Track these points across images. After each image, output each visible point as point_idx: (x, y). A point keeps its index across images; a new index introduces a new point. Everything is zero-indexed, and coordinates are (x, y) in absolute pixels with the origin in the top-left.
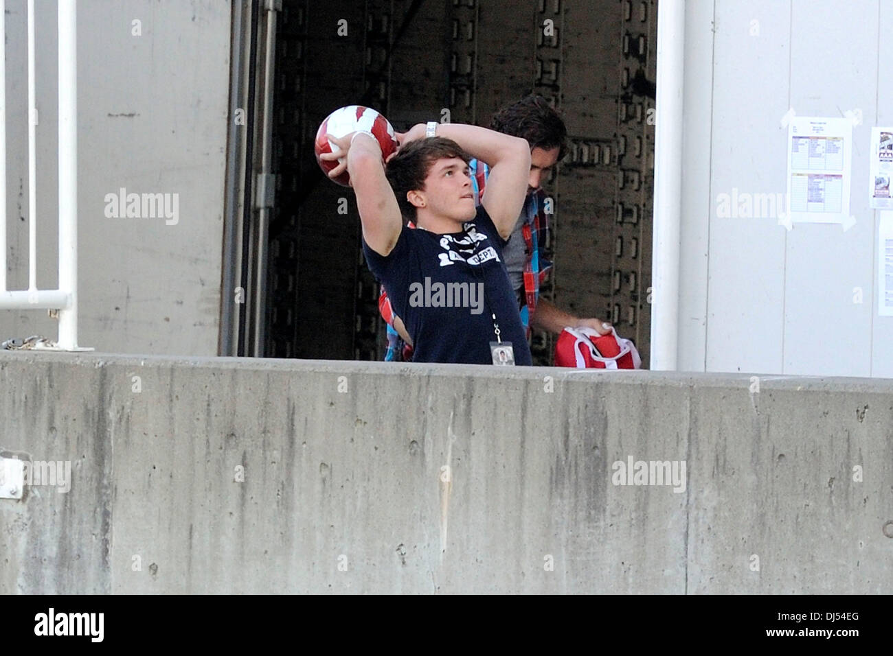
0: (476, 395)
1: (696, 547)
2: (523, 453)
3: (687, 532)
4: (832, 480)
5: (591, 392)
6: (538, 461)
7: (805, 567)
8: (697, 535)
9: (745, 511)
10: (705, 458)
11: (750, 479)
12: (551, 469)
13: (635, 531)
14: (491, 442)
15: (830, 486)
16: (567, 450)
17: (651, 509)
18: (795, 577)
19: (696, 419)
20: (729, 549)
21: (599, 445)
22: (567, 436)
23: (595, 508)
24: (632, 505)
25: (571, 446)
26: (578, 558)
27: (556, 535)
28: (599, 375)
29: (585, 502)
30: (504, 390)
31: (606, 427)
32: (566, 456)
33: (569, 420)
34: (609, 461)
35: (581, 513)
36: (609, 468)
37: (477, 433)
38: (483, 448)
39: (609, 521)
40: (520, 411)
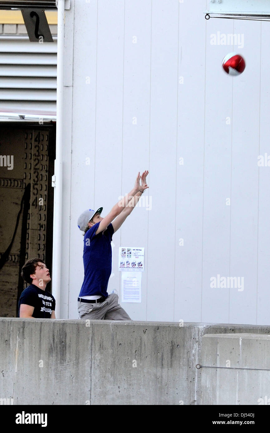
0: (26, 326)
1: (94, 371)
2: (40, 343)
3: (91, 366)
4: (136, 351)
5: (61, 326)
6: (45, 346)
7: (128, 376)
8: (94, 368)
9: (109, 360)
10: (96, 345)
11: (110, 351)
12: (49, 349)
13: (75, 367)
14: (30, 340)
15: (135, 353)
16: (54, 343)
17: (80, 360)
18: (125, 379)
19: (94, 334)
20: (104, 371)
21: (64, 341)
22: (54, 339)
23: (63, 360)
24: (74, 359)
25: (55, 341)
26: (57, 374)
27: (51, 368)
28: (64, 321)
29: (60, 358)
30: (34, 325)
31: (66, 336)
32: (54, 344)
33: (55, 334)
34: (67, 346)
35: (58, 361)
36: (67, 348)
37: (26, 338)
38: (28, 342)
39: (67, 364)
40: (39, 331)
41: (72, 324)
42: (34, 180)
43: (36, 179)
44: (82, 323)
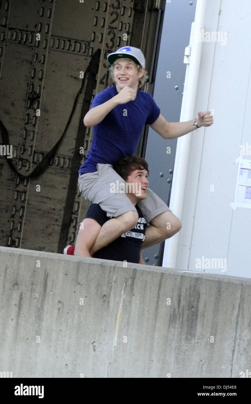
0: (137, 277)
1: (237, 357)
2: (158, 306)
3: (234, 350)
5: (193, 282)
6: (164, 311)
8: (239, 352)
10: (246, 317)
12: (171, 315)
14: (142, 299)
16: (179, 307)
17: (218, 338)
19: (243, 299)
21: (195, 306)
22: (179, 301)
23: (190, 334)
25: (181, 305)
26: (180, 357)
27: (170, 344)
28: (198, 274)
29: (186, 331)
30: (151, 276)
31: (199, 298)
32: (179, 310)
33: (182, 293)
34: (199, 314)
35: (183, 336)
36: (199, 317)
37: (136, 295)
38: (138, 302)
39: (196, 341)
40: (158, 287)
41: (211, 281)
42: (107, 44)
43: (110, 44)
44: (227, 282)
